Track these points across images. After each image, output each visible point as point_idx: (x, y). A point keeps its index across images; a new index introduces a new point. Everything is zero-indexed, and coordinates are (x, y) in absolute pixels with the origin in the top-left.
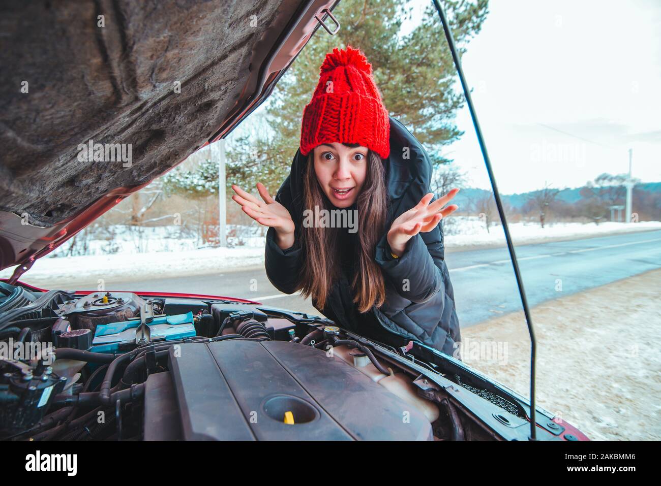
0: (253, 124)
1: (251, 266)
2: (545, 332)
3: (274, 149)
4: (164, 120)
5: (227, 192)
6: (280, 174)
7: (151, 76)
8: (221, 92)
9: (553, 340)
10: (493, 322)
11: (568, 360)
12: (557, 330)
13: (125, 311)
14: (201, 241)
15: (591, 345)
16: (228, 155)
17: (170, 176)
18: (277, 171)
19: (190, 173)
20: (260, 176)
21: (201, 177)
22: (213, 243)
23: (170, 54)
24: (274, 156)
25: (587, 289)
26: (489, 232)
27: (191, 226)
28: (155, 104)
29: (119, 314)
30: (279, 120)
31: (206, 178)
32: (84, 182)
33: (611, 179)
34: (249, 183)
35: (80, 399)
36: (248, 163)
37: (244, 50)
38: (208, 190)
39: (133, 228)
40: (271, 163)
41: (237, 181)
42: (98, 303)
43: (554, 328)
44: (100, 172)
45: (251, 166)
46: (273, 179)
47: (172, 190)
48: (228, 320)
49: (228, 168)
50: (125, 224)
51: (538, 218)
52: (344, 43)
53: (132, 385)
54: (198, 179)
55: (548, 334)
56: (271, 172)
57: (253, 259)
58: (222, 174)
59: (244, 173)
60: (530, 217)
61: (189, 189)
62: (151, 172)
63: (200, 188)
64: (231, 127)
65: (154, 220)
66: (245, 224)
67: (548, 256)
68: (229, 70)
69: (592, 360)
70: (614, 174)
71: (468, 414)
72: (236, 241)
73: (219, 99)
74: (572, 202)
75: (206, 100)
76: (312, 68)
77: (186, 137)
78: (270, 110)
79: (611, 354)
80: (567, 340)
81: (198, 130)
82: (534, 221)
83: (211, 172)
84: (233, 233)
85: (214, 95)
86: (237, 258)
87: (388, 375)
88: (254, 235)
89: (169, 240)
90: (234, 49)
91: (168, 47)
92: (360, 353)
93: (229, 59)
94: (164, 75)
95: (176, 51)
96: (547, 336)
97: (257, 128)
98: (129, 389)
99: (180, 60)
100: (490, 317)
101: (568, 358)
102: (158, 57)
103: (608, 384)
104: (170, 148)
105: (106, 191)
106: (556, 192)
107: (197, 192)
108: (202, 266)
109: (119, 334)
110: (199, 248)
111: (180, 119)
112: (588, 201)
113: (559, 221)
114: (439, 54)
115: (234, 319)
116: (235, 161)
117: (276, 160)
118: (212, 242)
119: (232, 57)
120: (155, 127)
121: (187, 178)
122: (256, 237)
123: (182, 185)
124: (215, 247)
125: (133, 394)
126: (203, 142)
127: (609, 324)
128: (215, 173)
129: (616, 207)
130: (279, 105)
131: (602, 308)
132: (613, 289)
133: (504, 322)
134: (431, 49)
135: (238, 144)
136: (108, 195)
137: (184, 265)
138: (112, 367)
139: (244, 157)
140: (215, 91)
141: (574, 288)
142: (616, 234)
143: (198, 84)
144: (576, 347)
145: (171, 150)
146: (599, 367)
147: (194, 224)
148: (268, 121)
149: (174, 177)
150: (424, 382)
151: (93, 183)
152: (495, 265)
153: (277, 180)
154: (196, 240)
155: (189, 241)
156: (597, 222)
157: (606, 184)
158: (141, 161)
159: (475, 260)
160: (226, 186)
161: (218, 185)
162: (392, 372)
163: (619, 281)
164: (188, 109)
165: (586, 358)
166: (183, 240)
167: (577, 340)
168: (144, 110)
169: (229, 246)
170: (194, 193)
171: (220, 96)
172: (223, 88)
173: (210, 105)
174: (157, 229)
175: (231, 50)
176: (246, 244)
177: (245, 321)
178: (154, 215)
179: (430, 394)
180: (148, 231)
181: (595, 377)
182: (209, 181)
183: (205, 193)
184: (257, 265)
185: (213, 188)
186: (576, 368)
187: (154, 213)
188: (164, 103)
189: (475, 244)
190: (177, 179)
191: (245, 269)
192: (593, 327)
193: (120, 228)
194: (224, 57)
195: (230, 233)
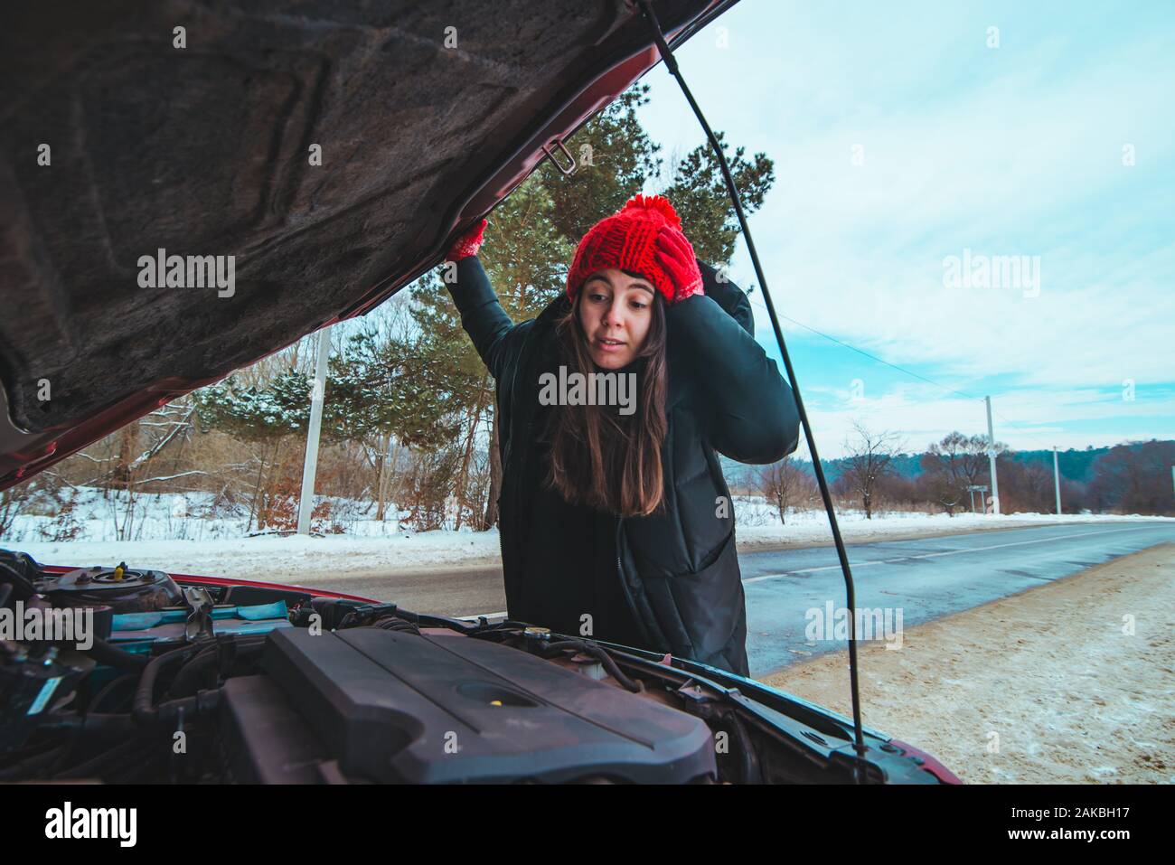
0: (382, 315)
1: (356, 570)
2: (881, 685)
3: (420, 358)
4: (290, 268)
5: (322, 430)
6: (427, 402)
7: (315, 193)
8: (383, 238)
9: (895, 698)
10: (796, 669)
11: (920, 731)
12: (898, 683)
13: (156, 595)
14: (255, 523)
15: (954, 706)
16: (334, 363)
17: (215, 394)
18: (423, 396)
19: (253, 391)
20: (390, 404)
21: (276, 399)
22: (284, 526)
23: (350, 167)
24: (418, 370)
25: (942, 616)
26: (783, 523)
27: (237, 492)
28: (287, 239)
29: (145, 600)
30: (432, 311)
31: (285, 402)
32: (133, 354)
33: (965, 444)
34: (367, 417)
35: (87, 722)
36: (369, 379)
37: (433, 180)
38: (287, 424)
39: (113, 493)
40: (411, 382)
41: (345, 410)
42: (103, 579)
43: (894, 680)
44: (164, 339)
45: (372, 386)
46: (414, 411)
47: (213, 421)
48: (351, 616)
49: (330, 385)
50: (96, 485)
51: (860, 502)
52: (553, 198)
53: (199, 692)
54: (269, 403)
55: (886, 688)
56: (411, 397)
57: (361, 557)
58: (317, 395)
59: (360, 396)
60: (848, 499)
61: (249, 421)
62: (234, 357)
63: (270, 420)
64: (383, 295)
65: (162, 478)
66: (347, 497)
67: (880, 562)
68: (404, 205)
69: (957, 730)
70: (969, 436)
71: (764, 728)
72: (328, 525)
73: (376, 249)
74: (912, 478)
75: (358, 246)
76: (499, 231)
77: (308, 303)
78: (419, 292)
79: (985, 720)
80: (917, 698)
81: (329, 293)
82: (855, 507)
83: (297, 391)
84: (322, 511)
85: (372, 241)
86: (329, 555)
87: (636, 690)
88: (363, 517)
89: (190, 520)
90: (421, 175)
91: (352, 156)
92: (590, 659)
93: (409, 189)
94: (330, 195)
95: (358, 164)
96: (884, 692)
97: (389, 321)
98: (192, 698)
99: (357, 177)
100: (792, 663)
101: (918, 728)
102: (336, 168)
103: (984, 767)
104: (279, 317)
105: (150, 380)
106: (886, 459)
107: (264, 425)
108: (256, 569)
109: (148, 630)
110: (251, 536)
111: (311, 271)
112: (935, 477)
113: (893, 509)
114: (702, 231)
115: (363, 615)
116: (345, 375)
117: (421, 378)
118: (279, 524)
119: (415, 187)
120: (272, 277)
121: (247, 399)
122: (367, 520)
123: (235, 412)
124: (284, 534)
125: (200, 706)
126: (332, 315)
127: (980, 672)
128: (302, 393)
129: (976, 487)
130: (435, 286)
131: (967, 645)
132: (981, 615)
133: (813, 670)
134: (689, 223)
135: (355, 345)
136: (150, 389)
137: (219, 564)
138: (151, 671)
139: (362, 369)
140: (376, 234)
141: (922, 614)
142: (980, 531)
143: (356, 219)
144: (930, 709)
145: (278, 322)
146: (969, 740)
147: (245, 490)
148: (411, 311)
149: (221, 396)
150: (695, 690)
151: (143, 358)
152: (795, 575)
153: (420, 413)
154: (245, 521)
155: (232, 524)
156: (950, 511)
157: (959, 451)
158: (229, 333)
159: (762, 566)
160: (323, 418)
161: (309, 416)
162: (642, 686)
163: (988, 603)
164: (330, 255)
165: (947, 727)
166: (218, 522)
167: (932, 697)
168: (268, 246)
169: (314, 532)
170: (256, 428)
171: (380, 244)
172: (388, 231)
173: (359, 255)
174: (165, 497)
175: (416, 176)
176: (348, 531)
177: (382, 619)
178: (163, 468)
179: (705, 708)
180: (145, 499)
181: (963, 757)
182: (290, 408)
183: (281, 428)
184: (368, 568)
185: (297, 420)
186: (932, 744)
187: (164, 465)
188: (299, 240)
189: (762, 541)
190: (227, 401)
191: (346, 576)
192: (955, 676)
193: (86, 492)
194: (405, 185)
195: (317, 509)
